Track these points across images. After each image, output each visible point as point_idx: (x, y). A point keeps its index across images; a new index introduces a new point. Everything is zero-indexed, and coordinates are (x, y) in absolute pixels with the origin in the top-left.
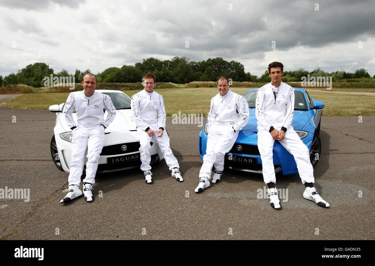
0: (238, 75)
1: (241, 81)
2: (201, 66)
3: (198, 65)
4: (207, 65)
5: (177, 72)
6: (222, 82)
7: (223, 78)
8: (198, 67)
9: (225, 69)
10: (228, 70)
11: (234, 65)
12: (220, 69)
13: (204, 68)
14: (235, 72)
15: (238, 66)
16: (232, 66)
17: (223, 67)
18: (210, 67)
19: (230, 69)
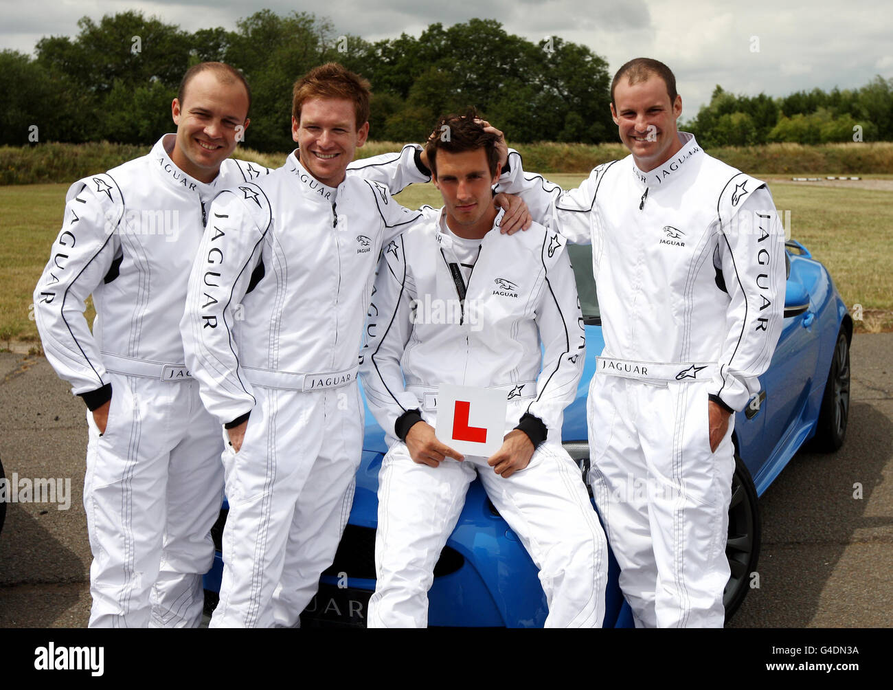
0: (582, 110)
1: (596, 141)
2: (392, 63)
3: (377, 59)
4: (423, 58)
5: (266, 93)
6: (637, 87)
7: (643, 69)
8: (375, 69)
9: (514, 79)
10: (532, 85)
11: (559, 59)
12: (489, 81)
13: (407, 72)
14: (563, 96)
15: (577, 66)
16: (551, 66)
17: (505, 66)
18: (439, 70)
19: (540, 78)
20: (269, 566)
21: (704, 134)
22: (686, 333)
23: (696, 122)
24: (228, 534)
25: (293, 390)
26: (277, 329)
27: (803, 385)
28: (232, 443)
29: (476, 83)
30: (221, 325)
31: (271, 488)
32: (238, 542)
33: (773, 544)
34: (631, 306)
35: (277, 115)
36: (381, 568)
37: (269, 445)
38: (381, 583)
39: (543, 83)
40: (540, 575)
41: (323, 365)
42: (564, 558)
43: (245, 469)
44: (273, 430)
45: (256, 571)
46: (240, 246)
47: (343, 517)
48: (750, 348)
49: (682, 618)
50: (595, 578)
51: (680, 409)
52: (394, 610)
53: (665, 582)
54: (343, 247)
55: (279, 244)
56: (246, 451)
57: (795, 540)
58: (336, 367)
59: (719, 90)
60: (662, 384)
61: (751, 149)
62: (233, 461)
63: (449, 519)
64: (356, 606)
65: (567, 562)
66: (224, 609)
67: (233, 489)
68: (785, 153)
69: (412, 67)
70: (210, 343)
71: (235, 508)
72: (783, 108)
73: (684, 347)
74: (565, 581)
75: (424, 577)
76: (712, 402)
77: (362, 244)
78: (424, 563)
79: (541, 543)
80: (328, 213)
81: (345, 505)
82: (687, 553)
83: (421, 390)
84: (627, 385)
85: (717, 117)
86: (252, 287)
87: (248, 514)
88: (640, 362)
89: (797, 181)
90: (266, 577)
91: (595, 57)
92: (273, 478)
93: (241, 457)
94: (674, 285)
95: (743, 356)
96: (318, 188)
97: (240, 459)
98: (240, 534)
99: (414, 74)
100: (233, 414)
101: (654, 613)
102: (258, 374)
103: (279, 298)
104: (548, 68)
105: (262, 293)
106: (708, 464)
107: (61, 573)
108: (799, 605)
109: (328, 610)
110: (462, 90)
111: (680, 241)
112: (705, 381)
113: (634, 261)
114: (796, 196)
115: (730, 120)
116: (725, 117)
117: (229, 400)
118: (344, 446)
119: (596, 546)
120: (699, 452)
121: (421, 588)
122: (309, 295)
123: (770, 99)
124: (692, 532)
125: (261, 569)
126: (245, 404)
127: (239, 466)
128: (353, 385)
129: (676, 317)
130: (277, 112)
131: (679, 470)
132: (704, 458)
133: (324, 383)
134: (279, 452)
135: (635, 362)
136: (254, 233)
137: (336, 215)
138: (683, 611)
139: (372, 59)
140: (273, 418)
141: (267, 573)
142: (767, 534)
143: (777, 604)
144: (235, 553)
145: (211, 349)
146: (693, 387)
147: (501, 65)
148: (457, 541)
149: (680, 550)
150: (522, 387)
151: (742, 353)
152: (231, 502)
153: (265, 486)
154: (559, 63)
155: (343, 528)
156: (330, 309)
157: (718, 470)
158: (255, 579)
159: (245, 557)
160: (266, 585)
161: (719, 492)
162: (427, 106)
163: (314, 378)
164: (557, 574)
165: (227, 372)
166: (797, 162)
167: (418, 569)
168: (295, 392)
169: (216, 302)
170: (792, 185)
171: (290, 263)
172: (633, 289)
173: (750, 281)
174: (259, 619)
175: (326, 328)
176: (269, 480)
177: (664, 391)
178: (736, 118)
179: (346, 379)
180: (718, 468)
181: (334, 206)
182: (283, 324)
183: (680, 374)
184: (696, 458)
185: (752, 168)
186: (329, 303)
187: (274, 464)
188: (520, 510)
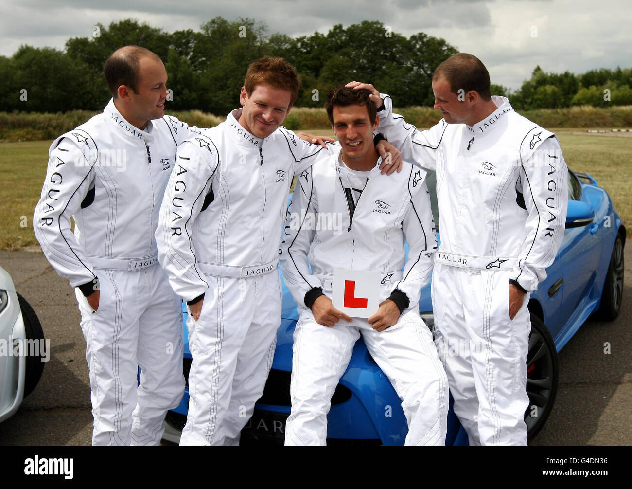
2: (308, 52)
3: (298, 50)
4: (330, 49)
5: (221, 74)
8: (297, 57)
9: (393, 63)
10: (405, 67)
11: (424, 49)
12: (376, 64)
13: (318, 59)
14: (428, 75)
15: (437, 53)
16: (418, 53)
17: (386, 54)
18: (341, 57)
19: (411, 62)
20: (222, 397)
21: (526, 100)
22: (494, 236)
23: (520, 92)
24: (193, 376)
25: (234, 278)
26: (223, 236)
27: (590, 275)
28: (193, 314)
29: (366, 65)
30: (184, 234)
31: (220, 345)
32: (200, 382)
33: (568, 384)
34: (458, 216)
35: (229, 90)
36: (294, 399)
37: (219, 315)
38: (294, 409)
39: (413, 66)
40: (403, 405)
41: (253, 261)
42: (419, 393)
43: (202, 332)
44: (221, 305)
45: (213, 401)
46: (197, 180)
47: (269, 363)
48: (540, 248)
49: (496, 433)
50: (440, 407)
51: (488, 289)
52: (303, 426)
53: (483, 409)
54: (268, 179)
55: (224, 179)
56: (203, 320)
57: (583, 381)
58: (263, 261)
59: (538, 69)
60: (477, 271)
61: (559, 110)
62: (194, 327)
63: (341, 365)
64: (278, 425)
65: (421, 396)
66: (191, 427)
67: (194, 346)
68: (583, 113)
69: (322, 55)
70: (177, 246)
71: (197, 358)
72: (581, 81)
73: (493, 246)
74: (419, 409)
75: (324, 404)
76: (511, 285)
77: (280, 176)
78: (324, 395)
79: (404, 383)
80: (257, 155)
81: (270, 355)
82: (497, 389)
83: (323, 276)
84: (455, 271)
85: (535, 88)
86: (205, 207)
87: (205, 362)
88: (463, 256)
89: (591, 133)
90: (219, 405)
91: (449, 47)
92: (222, 338)
93: (199, 324)
94: (486, 202)
95: (535, 254)
96: (250, 138)
97: (198, 325)
98: (200, 377)
99: (323, 60)
100: (193, 295)
101: (477, 431)
102: (209, 267)
103: (224, 214)
104: (417, 55)
105: (213, 211)
106: (508, 327)
107: (82, 401)
108: (585, 426)
109: (260, 427)
110: (357, 71)
111: (492, 172)
112: (506, 270)
113: (462, 185)
114: (590, 143)
115: (546, 90)
116: (541, 89)
117: (191, 285)
118: (269, 315)
119: (441, 385)
120: (502, 319)
121: (323, 413)
122: (245, 212)
123: (573, 75)
124: (499, 375)
125: (216, 400)
126: (201, 288)
127: (198, 330)
128: (275, 273)
129: (488, 225)
130: (229, 87)
131: (488, 331)
132: (505, 323)
133: (255, 272)
134: (225, 320)
135: (459, 255)
136: (207, 170)
137: (262, 157)
138: (496, 429)
139: (294, 50)
140: (221, 297)
141: (221, 403)
142: (563, 377)
143: (569, 425)
144: (197, 389)
145: (178, 250)
146: (497, 274)
147: (384, 53)
148: (346, 380)
149: (492, 388)
150: (392, 275)
151: (535, 252)
152: (194, 355)
153: (216, 344)
154: (425, 52)
155: (269, 371)
156: (258, 222)
157: (515, 331)
158: (212, 407)
159: (204, 392)
160: (220, 411)
161: (517, 347)
162: (332, 82)
163: (248, 269)
164: (414, 404)
165: (189, 266)
166: (591, 120)
167: (319, 399)
168: (236, 279)
169: (181, 217)
170: (587, 136)
171: (232, 191)
172: (459, 205)
173: (541, 202)
174: (215, 434)
175: (256, 234)
176: (219, 339)
177: (478, 276)
178: (549, 88)
179: (270, 268)
180: (516, 330)
181: (261, 150)
182: (227, 233)
183: (489, 265)
184: (499, 323)
185: (560, 124)
186: (257, 218)
187: (222, 328)
188: (390, 360)
